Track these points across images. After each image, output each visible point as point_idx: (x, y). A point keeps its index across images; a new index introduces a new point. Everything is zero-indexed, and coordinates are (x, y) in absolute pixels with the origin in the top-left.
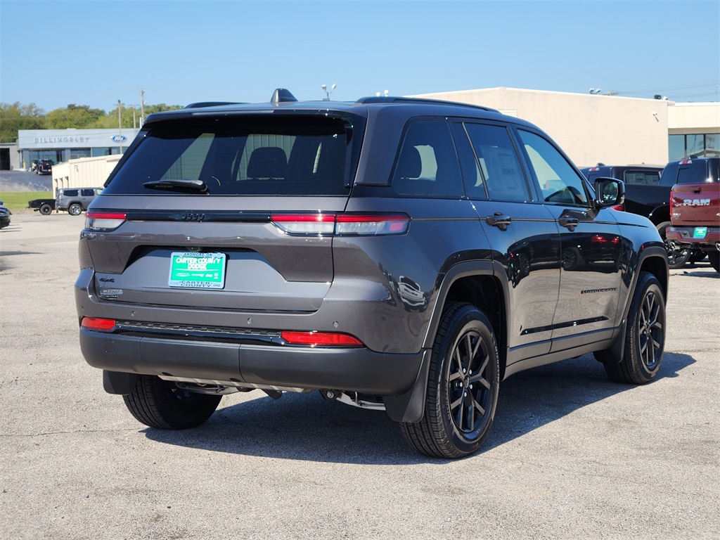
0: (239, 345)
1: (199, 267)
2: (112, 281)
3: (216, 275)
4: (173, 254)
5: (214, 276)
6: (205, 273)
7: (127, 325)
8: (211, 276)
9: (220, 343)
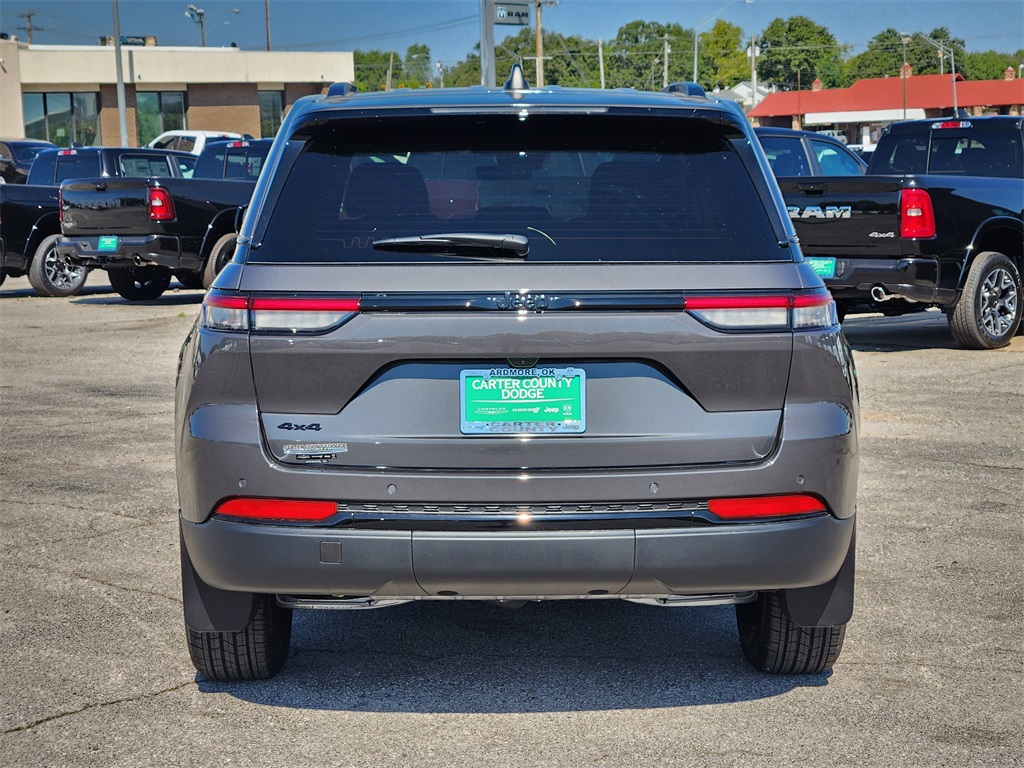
0: (632, 532)
1: (528, 394)
2: (317, 427)
3: (567, 408)
4: (464, 373)
5: (561, 411)
6: (543, 406)
7: (371, 511)
8: (556, 410)
9: (592, 532)
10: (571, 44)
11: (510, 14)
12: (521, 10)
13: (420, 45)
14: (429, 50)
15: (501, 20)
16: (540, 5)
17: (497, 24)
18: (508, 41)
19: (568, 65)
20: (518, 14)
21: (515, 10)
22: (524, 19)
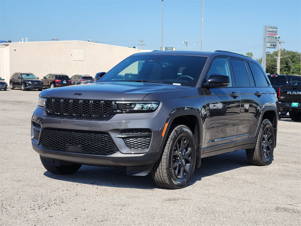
10: (293, 54)
11: (271, 45)
12: (274, 44)
13: (250, 52)
14: (252, 54)
15: (269, 47)
16: (280, 43)
17: (267, 48)
18: (274, 52)
19: (292, 60)
20: (273, 45)
21: (272, 44)
22: (275, 47)
